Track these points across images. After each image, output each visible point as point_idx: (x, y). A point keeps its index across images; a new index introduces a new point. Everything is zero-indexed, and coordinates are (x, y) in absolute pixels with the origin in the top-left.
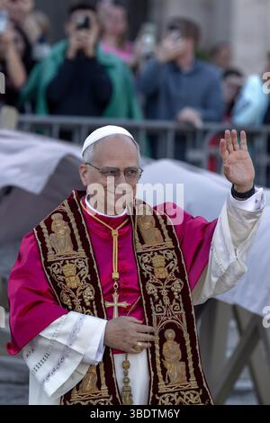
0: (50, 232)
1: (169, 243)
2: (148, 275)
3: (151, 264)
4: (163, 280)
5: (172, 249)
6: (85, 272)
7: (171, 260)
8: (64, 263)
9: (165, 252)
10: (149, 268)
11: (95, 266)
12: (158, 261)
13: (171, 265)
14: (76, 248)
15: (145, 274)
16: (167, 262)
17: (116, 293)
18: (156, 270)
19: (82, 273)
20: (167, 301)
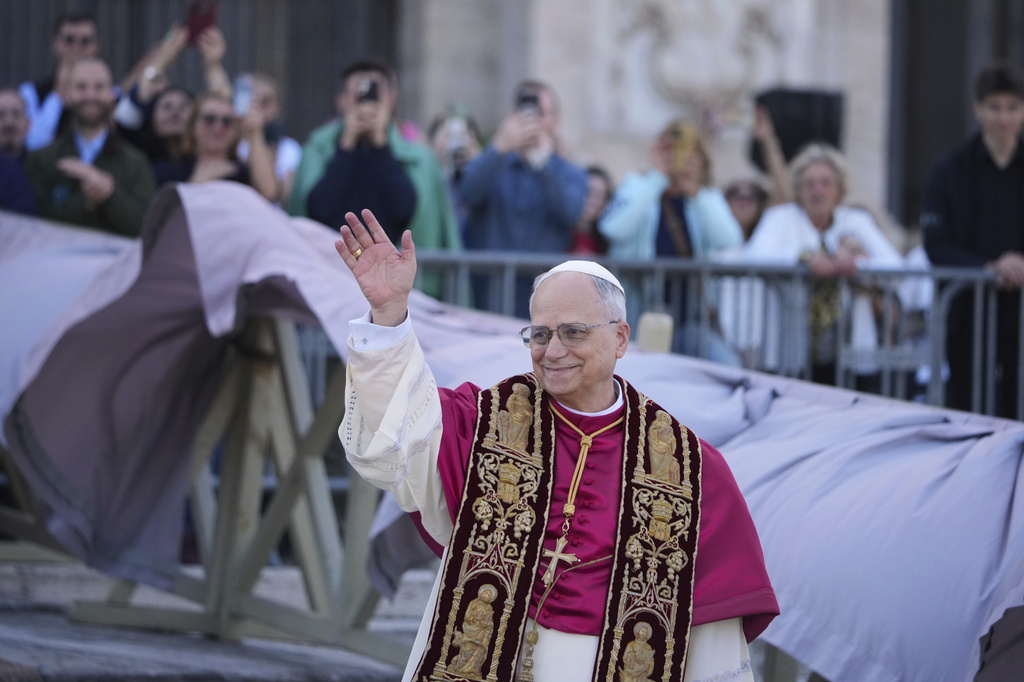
0: (502, 406)
1: (687, 490)
2: (639, 524)
3: (649, 509)
4: (658, 543)
5: (688, 501)
6: (532, 488)
7: (680, 517)
8: (505, 461)
9: (676, 500)
10: (644, 513)
11: (550, 486)
12: (662, 509)
13: (678, 524)
14: (530, 449)
15: (635, 520)
16: (675, 518)
17: (563, 538)
18: (653, 522)
19: (526, 487)
20: (652, 578)
